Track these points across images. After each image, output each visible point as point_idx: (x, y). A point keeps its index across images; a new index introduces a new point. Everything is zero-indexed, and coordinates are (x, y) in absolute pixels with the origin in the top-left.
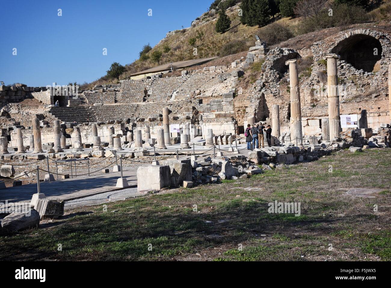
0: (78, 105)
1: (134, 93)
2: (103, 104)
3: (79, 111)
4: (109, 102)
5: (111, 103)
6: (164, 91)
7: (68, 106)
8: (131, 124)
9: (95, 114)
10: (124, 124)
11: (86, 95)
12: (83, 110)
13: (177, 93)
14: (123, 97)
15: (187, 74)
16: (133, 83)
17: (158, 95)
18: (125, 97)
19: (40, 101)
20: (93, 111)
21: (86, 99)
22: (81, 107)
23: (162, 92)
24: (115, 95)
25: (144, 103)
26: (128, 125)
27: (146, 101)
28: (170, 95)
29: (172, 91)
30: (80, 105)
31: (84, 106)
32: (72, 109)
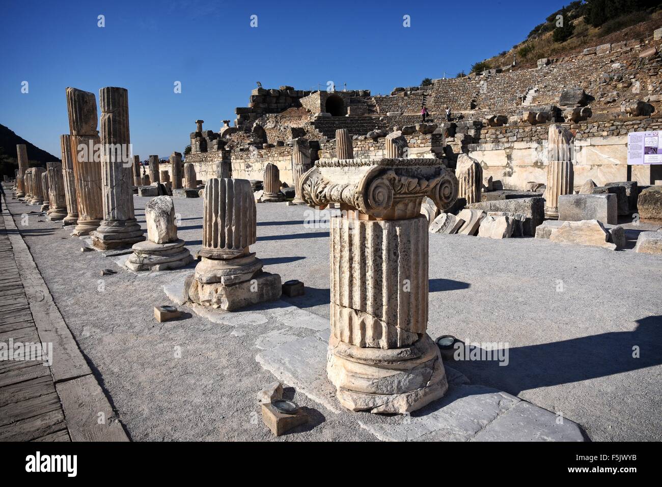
0: (363, 114)
1: (454, 96)
2: (402, 114)
3: (362, 123)
4: (413, 110)
5: (416, 112)
6: (508, 91)
7: (347, 116)
8: (459, 136)
9: (387, 129)
10: (441, 135)
11: (376, 101)
12: (368, 121)
13: (535, 91)
14: (436, 103)
15: (548, 63)
16: (454, 82)
17: (498, 97)
18: (440, 102)
19: (308, 109)
20: (385, 124)
21: (377, 105)
22: (366, 117)
23: (505, 92)
24: (424, 100)
25: (473, 112)
26: (450, 139)
27: (477, 108)
28: (522, 96)
29: (523, 91)
30: (366, 115)
31: (372, 116)
32: (351, 120)
